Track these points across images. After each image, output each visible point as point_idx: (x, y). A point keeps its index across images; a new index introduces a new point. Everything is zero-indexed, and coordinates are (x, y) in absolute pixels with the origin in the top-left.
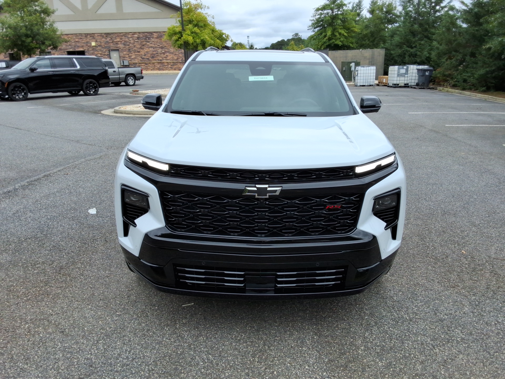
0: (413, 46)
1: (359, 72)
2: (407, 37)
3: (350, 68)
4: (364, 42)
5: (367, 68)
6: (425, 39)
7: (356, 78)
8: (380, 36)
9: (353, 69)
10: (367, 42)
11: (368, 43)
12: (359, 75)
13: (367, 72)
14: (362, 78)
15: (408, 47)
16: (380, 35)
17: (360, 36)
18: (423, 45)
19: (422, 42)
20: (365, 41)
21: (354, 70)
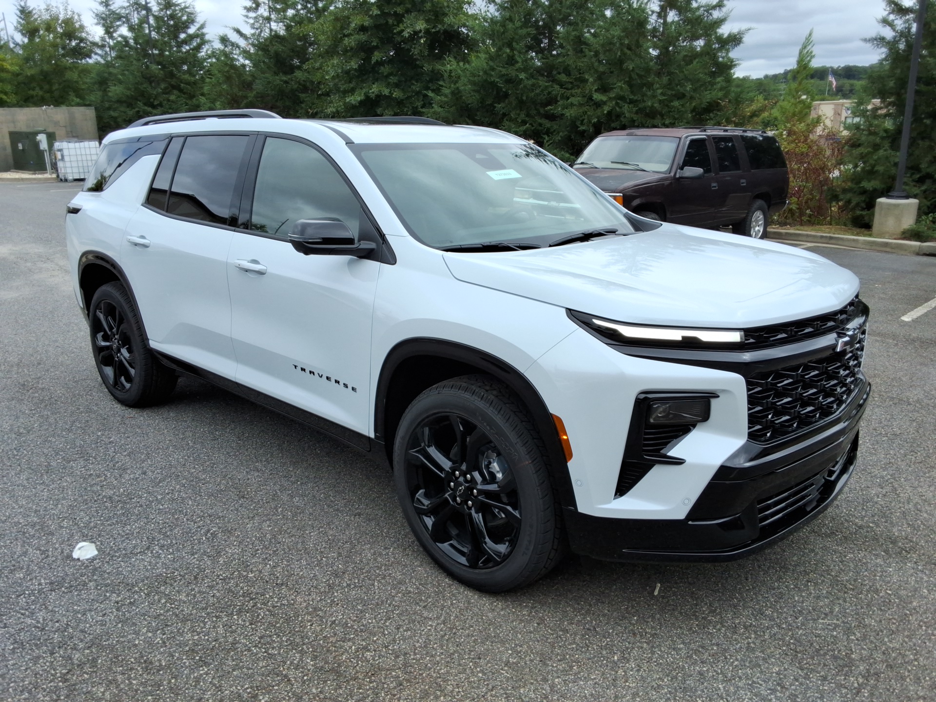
0: (156, 103)
1: (66, 152)
2: (141, 87)
3: (37, 145)
4: (31, 92)
5: (77, 145)
6: (175, 92)
7: (60, 164)
8: (65, 81)
9: (44, 145)
10: (38, 92)
11: (41, 93)
12: (67, 158)
13: (83, 153)
14: (74, 164)
15: (145, 104)
16: (64, 79)
17: (20, 78)
18: (173, 102)
19: (173, 97)
20: (33, 90)
21: (46, 148)
